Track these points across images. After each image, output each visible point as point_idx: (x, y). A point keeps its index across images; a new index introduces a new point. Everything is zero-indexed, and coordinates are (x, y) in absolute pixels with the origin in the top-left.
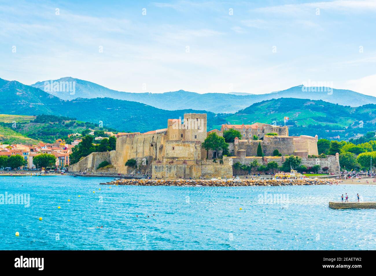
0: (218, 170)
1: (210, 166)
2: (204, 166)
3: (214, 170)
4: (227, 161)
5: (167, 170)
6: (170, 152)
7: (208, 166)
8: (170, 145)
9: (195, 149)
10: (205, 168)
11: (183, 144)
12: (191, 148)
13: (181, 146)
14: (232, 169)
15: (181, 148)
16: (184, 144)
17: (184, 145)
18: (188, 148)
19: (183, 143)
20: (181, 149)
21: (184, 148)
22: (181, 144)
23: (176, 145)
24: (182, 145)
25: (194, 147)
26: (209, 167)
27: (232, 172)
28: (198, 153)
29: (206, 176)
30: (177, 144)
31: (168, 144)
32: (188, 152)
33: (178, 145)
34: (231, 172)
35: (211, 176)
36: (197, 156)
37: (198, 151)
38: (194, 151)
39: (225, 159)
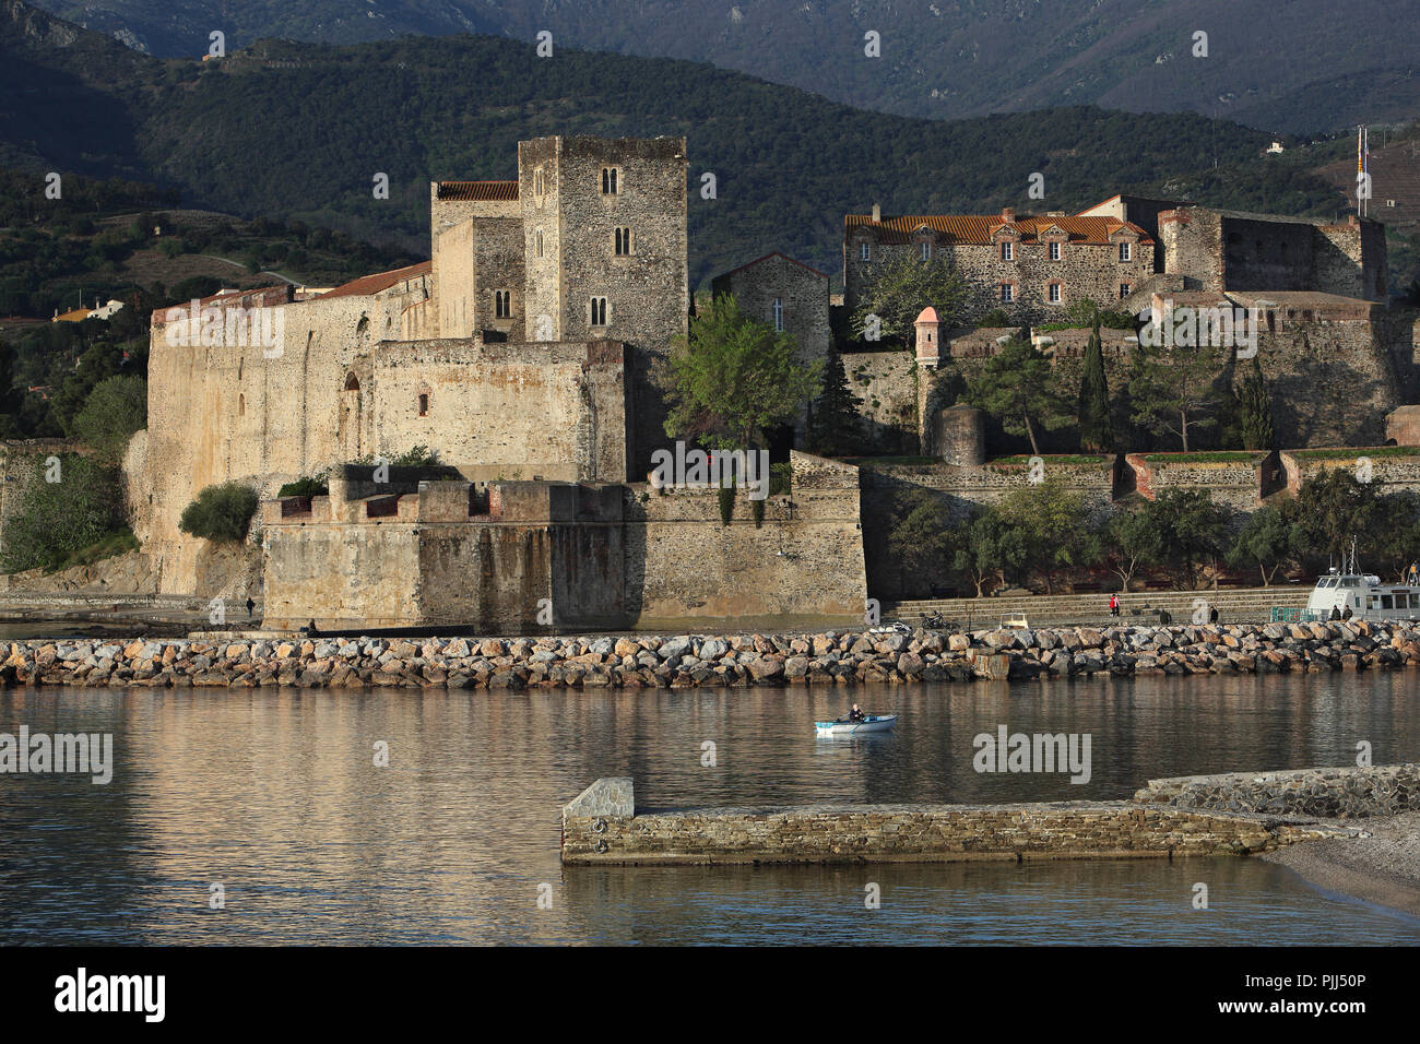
0: (750, 559)
1: (690, 527)
3: (720, 558)
4: (823, 493)
5: (357, 562)
6: (404, 427)
7: (677, 529)
8: (400, 380)
9: (577, 403)
10: (653, 544)
11: (489, 366)
12: (548, 398)
13: (478, 380)
14: (860, 549)
15: (475, 396)
16: (500, 367)
17: (500, 379)
18: (526, 399)
19: (493, 359)
20: (475, 406)
21: (497, 396)
22: (473, 370)
23: (442, 379)
24: (487, 374)
25: (575, 391)
26: (687, 537)
27: (862, 575)
28: (607, 436)
30: (443, 368)
31: (388, 371)
32: (528, 426)
33: (454, 378)
34: (854, 573)
35: (701, 604)
36: (599, 453)
37: (601, 418)
38: (573, 416)
39: (810, 473)
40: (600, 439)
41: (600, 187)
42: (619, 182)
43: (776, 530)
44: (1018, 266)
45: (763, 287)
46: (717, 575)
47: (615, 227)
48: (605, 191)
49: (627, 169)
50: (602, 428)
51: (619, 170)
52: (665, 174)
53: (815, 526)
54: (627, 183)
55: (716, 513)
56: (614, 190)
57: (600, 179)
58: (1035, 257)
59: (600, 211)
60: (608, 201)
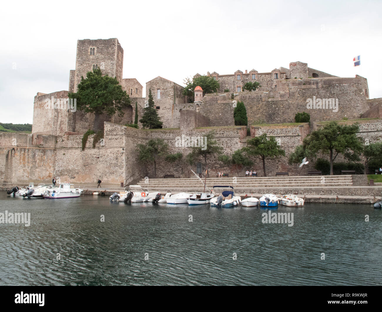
0: (90, 161)
1: (74, 151)
2: (63, 152)
3: (81, 161)
4: (114, 137)
7: (70, 151)
10: (63, 156)
14: (124, 157)
26: (73, 154)
27: (124, 169)
28: (61, 122)
29: (64, 177)
34: (121, 167)
35: (74, 178)
36: (58, 127)
37: (60, 115)
38: (53, 115)
39: (109, 130)
40: (59, 123)
41: (89, 53)
42: (95, 52)
43: (98, 151)
44: (242, 81)
45: (155, 86)
46: (79, 168)
47: (93, 64)
48: (91, 54)
49: (98, 48)
50: (60, 119)
51: (96, 48)
52: (110, 49)
53: (110, 149)
54: (98, 52)
55: (81, 146)
56: (94, 54)
57: (89, 51)
58: (247, 79)
59: (89, 60)
60: (91, 57)
